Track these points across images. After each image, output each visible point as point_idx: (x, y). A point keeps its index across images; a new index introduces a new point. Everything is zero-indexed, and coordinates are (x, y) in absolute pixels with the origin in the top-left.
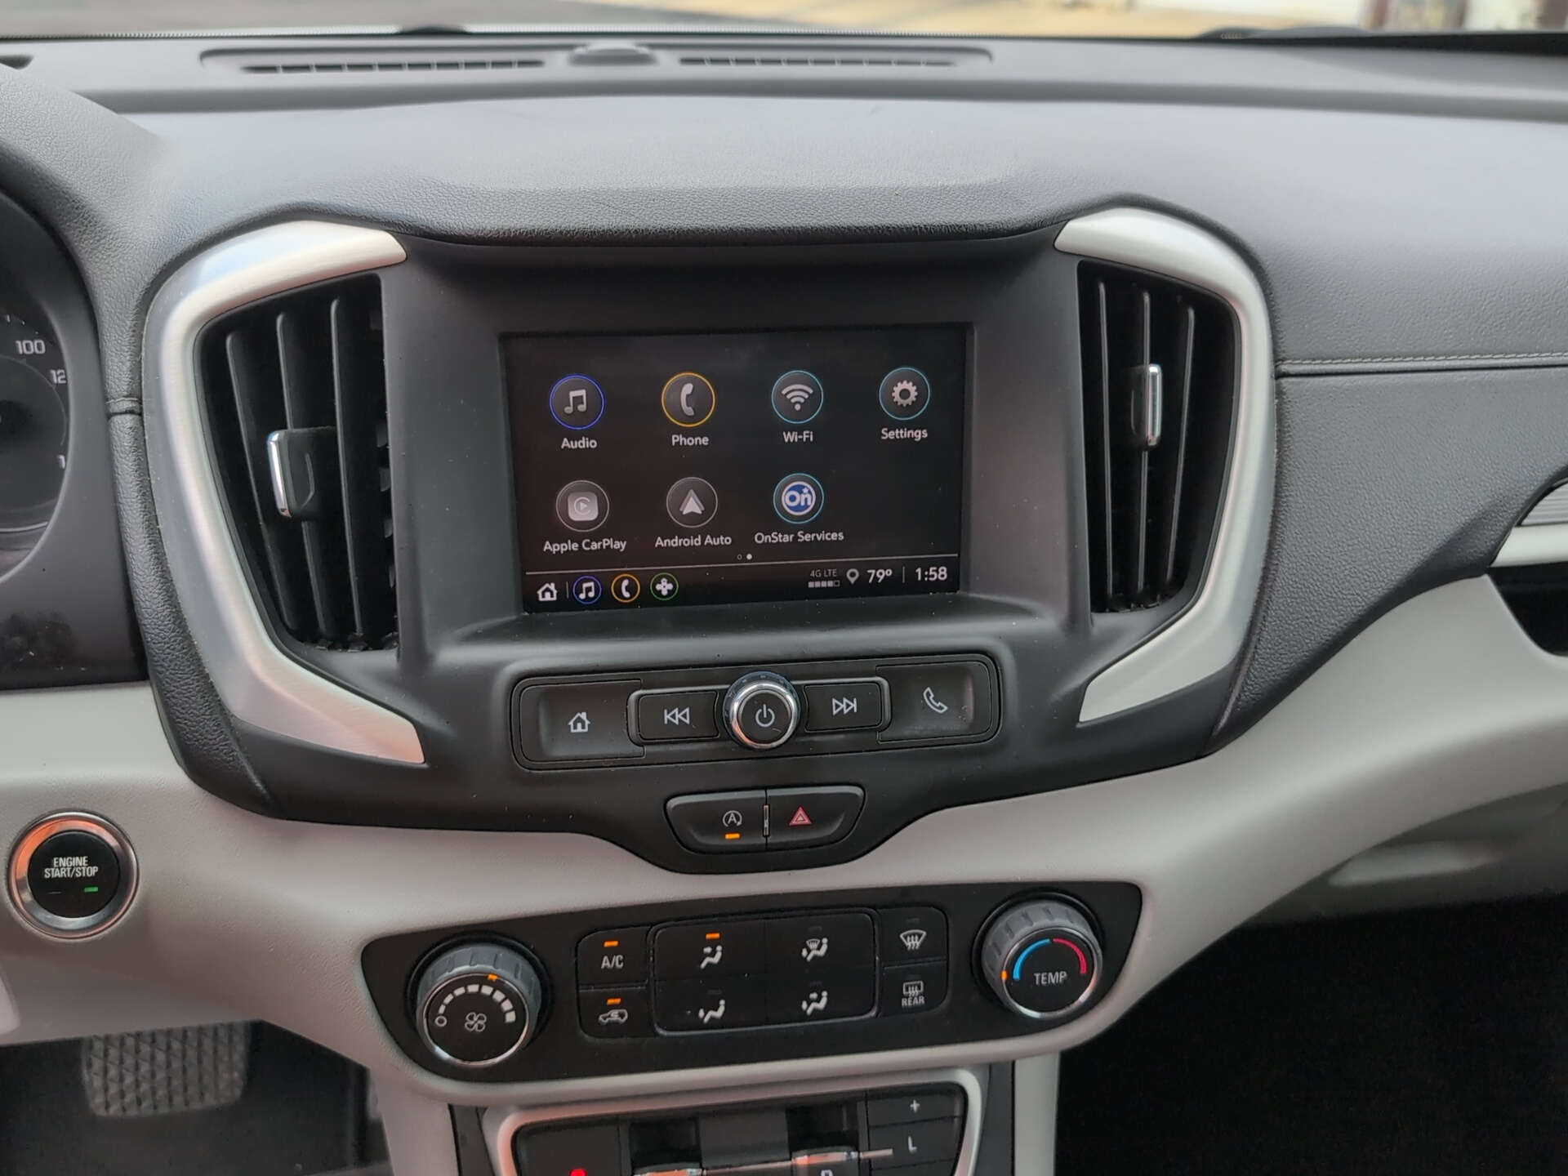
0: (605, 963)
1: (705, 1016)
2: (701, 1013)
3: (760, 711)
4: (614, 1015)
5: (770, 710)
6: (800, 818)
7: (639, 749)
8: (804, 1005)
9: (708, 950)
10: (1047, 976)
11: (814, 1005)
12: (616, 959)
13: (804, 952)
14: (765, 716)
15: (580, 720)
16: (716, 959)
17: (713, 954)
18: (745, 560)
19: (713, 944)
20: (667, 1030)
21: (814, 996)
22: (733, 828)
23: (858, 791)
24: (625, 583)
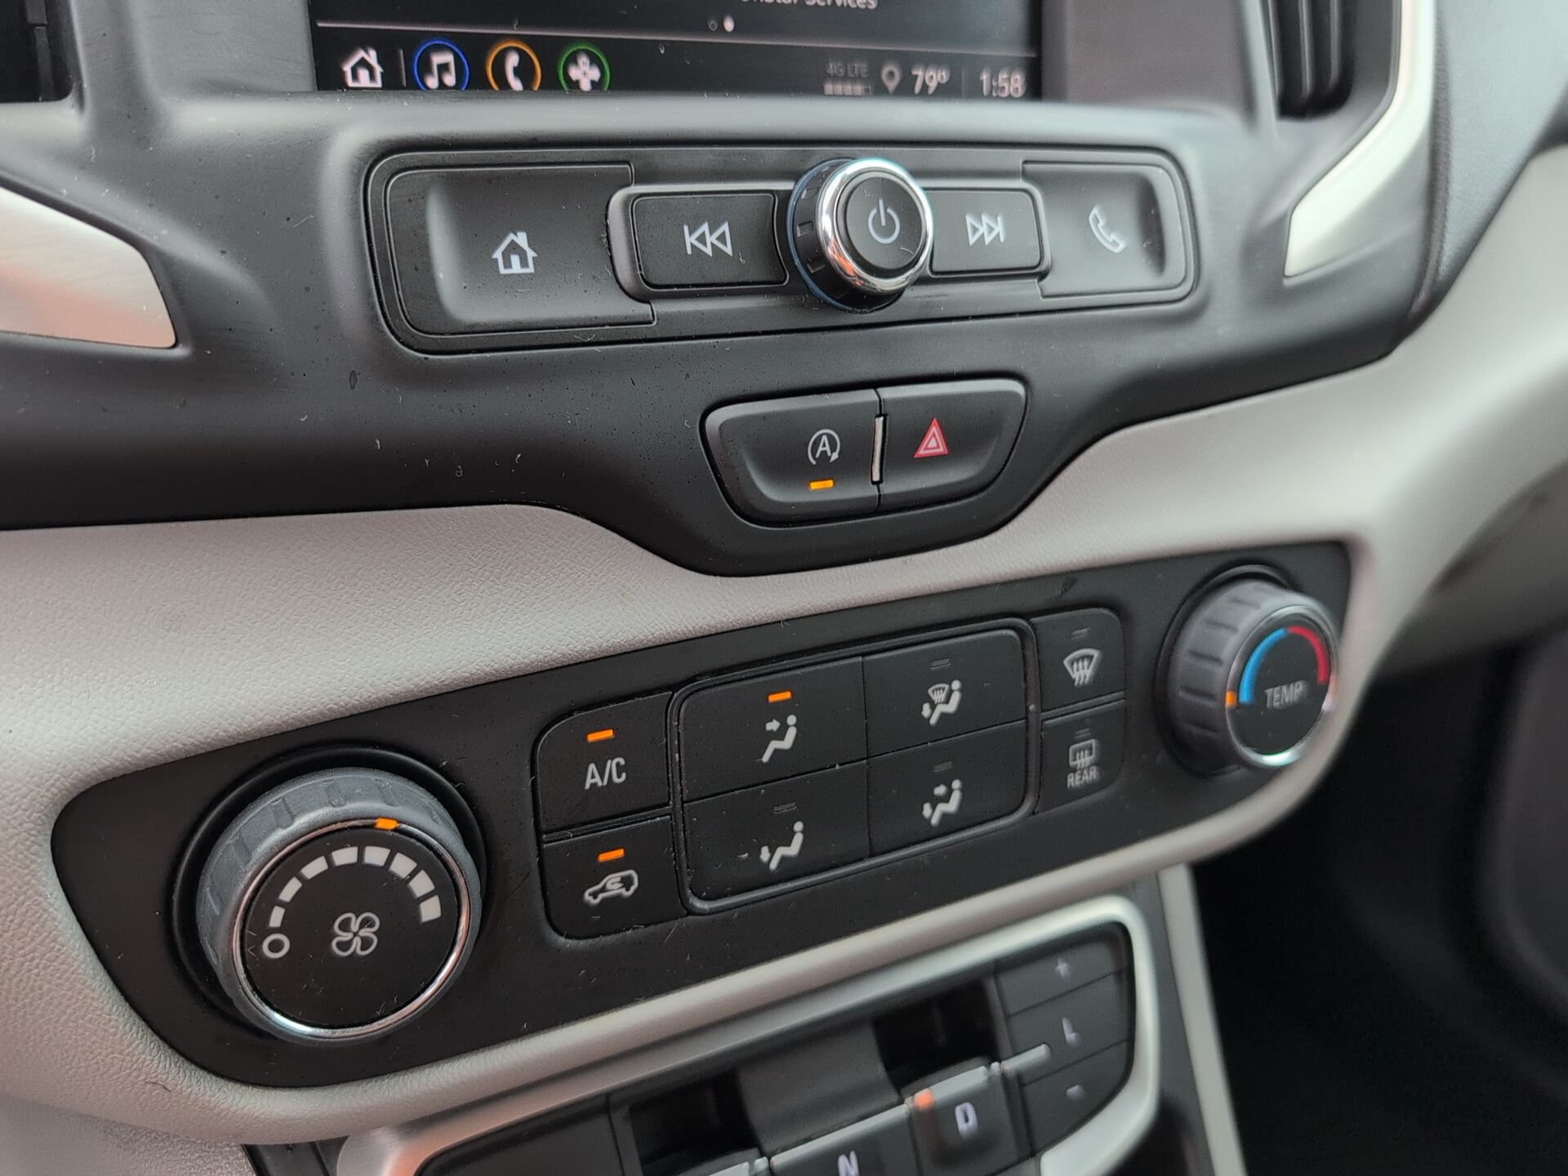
0: (593, 778)
1: (772, 858)
2: (765, 854)
3: (874, 212)
4: (613, 884)
5: (890, 211)
6: (933, 443)
7: (642, 309)
8: (927, 810)
9: (773, 726)
10: (1280, 692)
11: (942, 808)
12: (612, 765)
13: (926, 710)
14: (883, 223)
15: (514, 248)
16: (787, 743)
17: (780, 735)
18: (721, 29)
19: (780, 711)
20: (707, 899)
21: (940, 790)
22: (824, 469)
23: (1016, 387)
24: (513, 60)
